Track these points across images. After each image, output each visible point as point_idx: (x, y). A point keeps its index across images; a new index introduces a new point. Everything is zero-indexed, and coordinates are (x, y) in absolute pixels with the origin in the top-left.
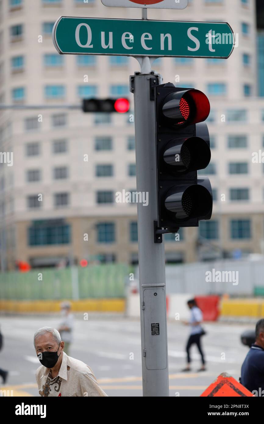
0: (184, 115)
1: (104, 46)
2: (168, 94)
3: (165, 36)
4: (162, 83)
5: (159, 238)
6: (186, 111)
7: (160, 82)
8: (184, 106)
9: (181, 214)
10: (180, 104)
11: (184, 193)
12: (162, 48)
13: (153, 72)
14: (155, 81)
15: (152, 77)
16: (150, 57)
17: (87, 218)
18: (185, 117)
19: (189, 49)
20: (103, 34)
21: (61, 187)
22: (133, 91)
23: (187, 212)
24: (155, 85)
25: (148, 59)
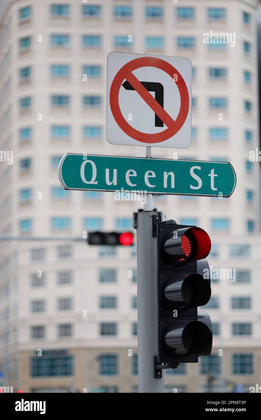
0: (185, 252)
1: (108, 183)
2: (170, 231)
3: (169, 174)
4: (164, 220)
5: (159, 373)
6: (188, 248)
7: (162, 219)
8: (185, 243)
9: (181, 349)
10: (182, 241)
11: (184, 329)
12: (165, 186)
13: (156, 209)
14: (157, 218)
15: (155, 213)
16: (153, 194)
17: (90, 349)
18: (186, 254)
19: (192, 187)
20: (107, 171)
21: (65, 318)
22: (136, 227)
23: (187, 348)
24: (157, 222)
25: (151, 196)
